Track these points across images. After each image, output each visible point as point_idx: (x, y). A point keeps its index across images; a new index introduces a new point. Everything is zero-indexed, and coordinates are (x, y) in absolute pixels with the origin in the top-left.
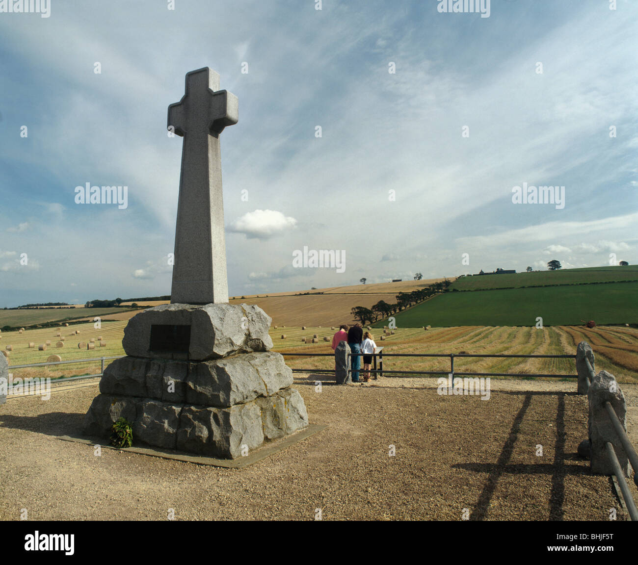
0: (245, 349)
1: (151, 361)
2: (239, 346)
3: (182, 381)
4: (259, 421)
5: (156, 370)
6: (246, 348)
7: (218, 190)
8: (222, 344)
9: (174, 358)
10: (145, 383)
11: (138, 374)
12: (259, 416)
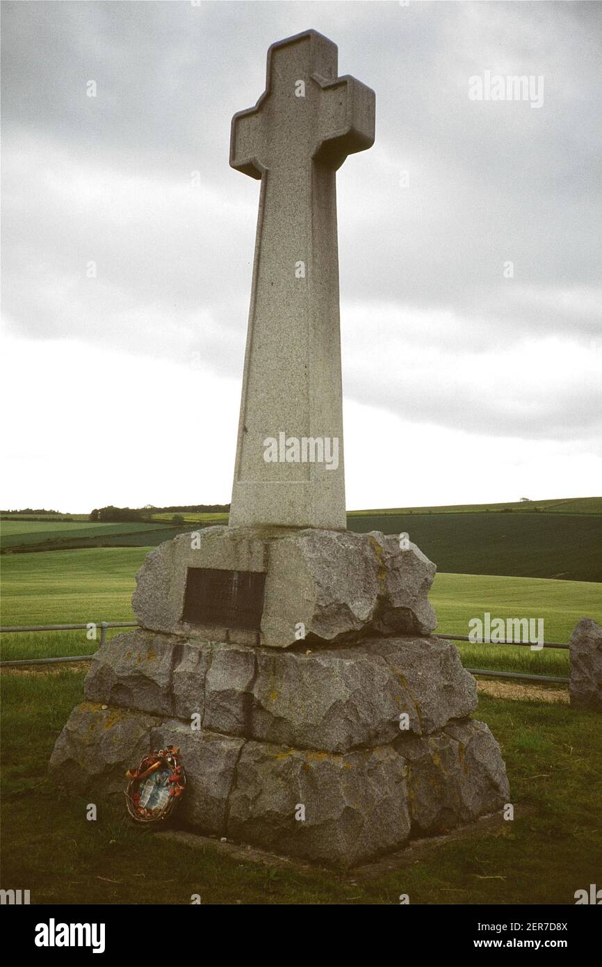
0: (376, 628)
1: (185, 642)
2: (363, 621)
3: (244, 690)
4: (401, 789)
5: (192, 662)
6: (379, 626)
7: (330, 292)
8: (328, 616)
9: (231, 639)
10: (170, 687)
11: (158, 668)
12: (401, 779)
